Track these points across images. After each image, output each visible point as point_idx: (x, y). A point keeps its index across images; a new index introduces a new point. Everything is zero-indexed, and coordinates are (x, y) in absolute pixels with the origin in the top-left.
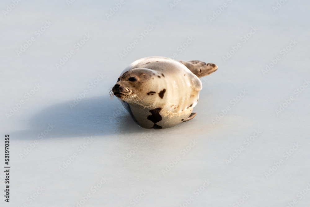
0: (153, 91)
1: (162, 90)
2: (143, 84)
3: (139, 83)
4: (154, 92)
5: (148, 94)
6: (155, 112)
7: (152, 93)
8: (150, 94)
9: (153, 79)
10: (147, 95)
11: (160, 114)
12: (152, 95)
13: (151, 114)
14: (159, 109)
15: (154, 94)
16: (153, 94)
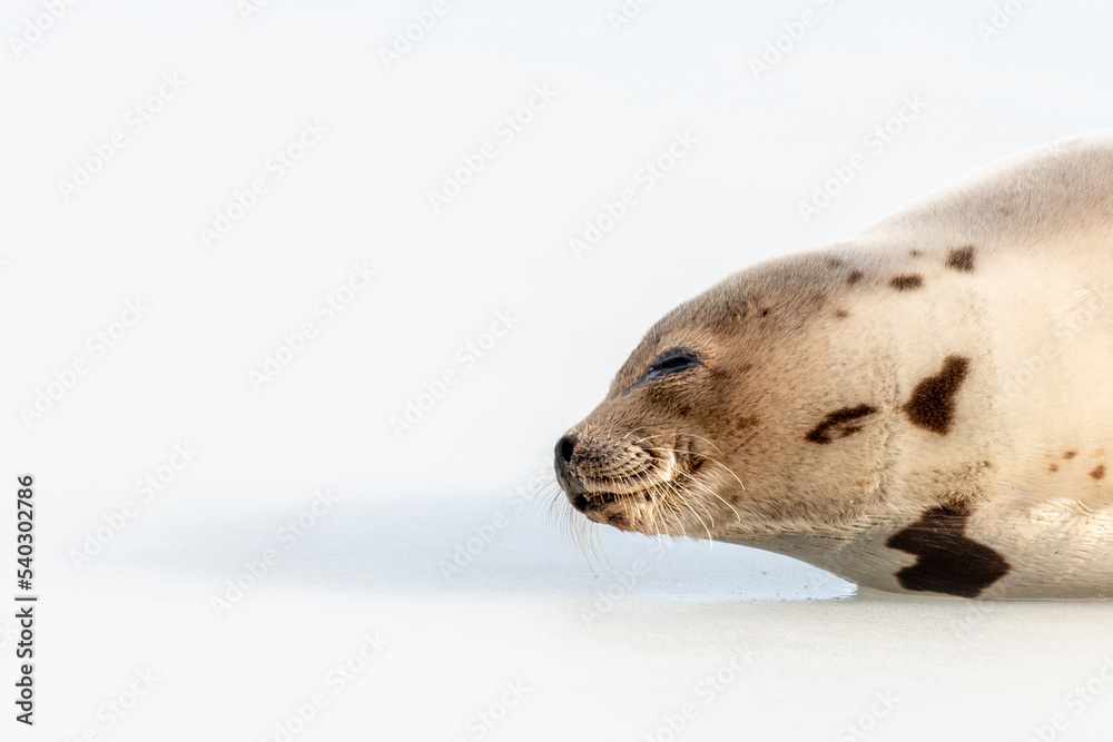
0: (852, 404)
1: (932, 367)
2: (752, 381)
3: (718, 375)
4: (864, 411)
5: (818, 436)
6: (931, 535)
7: (848, 419)
8: (832, 432)
9: (841, 315)
10: (813, 446)
11: (968, 537)
12: (849, 431)
13: (910, 560)
14: (952, 512)
15: (867, 421)
16: (853, 423)
